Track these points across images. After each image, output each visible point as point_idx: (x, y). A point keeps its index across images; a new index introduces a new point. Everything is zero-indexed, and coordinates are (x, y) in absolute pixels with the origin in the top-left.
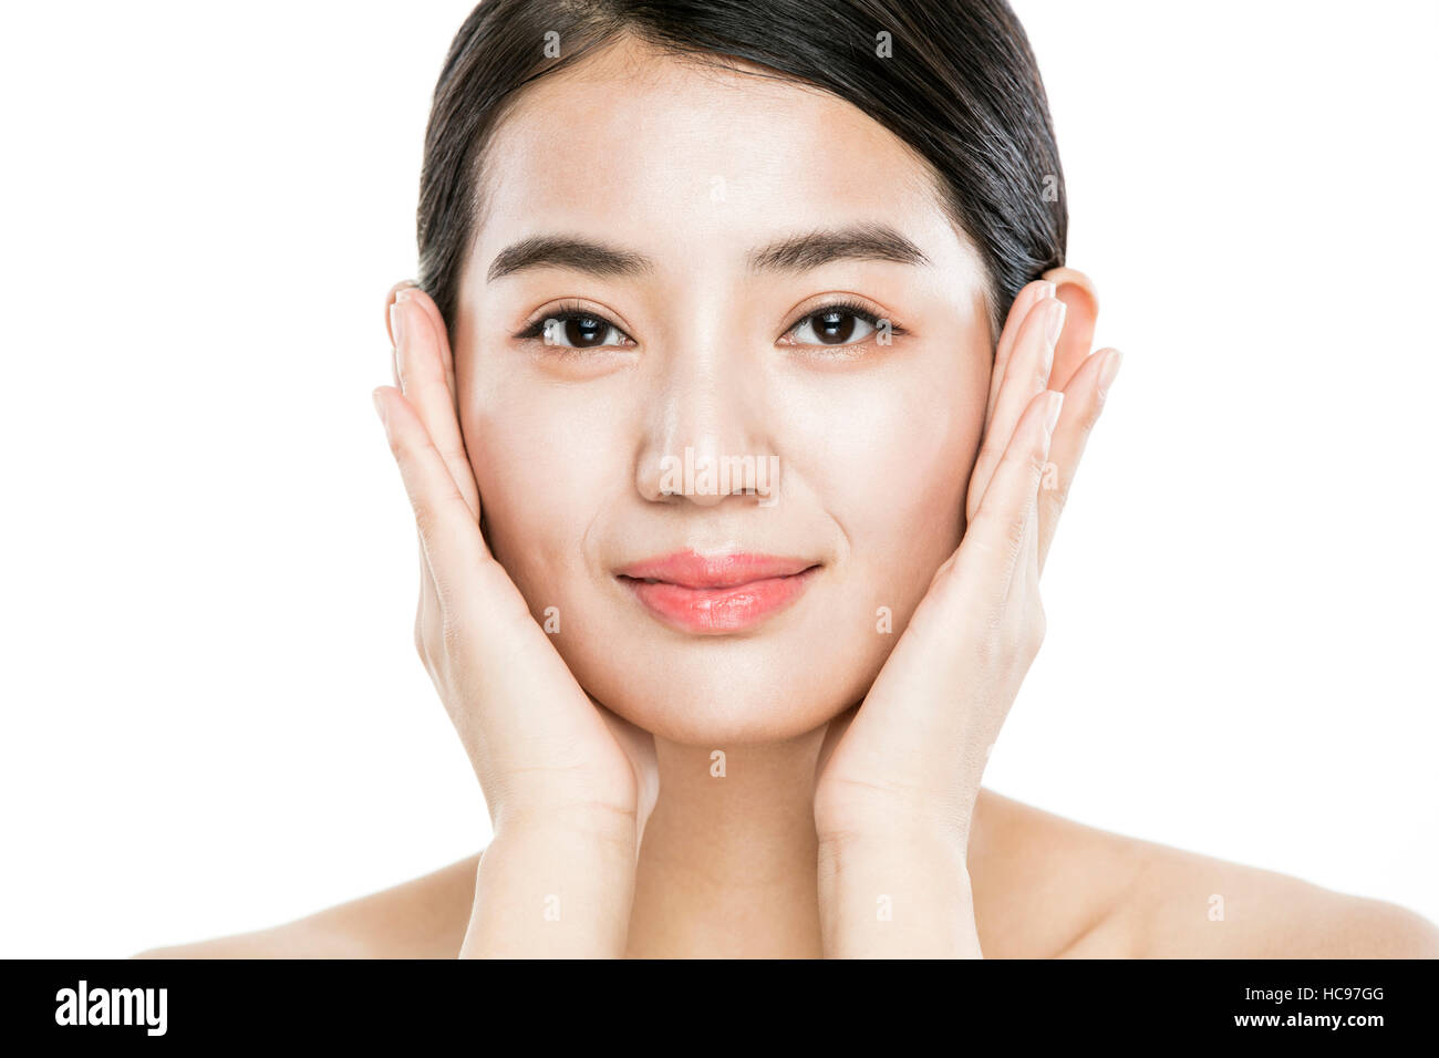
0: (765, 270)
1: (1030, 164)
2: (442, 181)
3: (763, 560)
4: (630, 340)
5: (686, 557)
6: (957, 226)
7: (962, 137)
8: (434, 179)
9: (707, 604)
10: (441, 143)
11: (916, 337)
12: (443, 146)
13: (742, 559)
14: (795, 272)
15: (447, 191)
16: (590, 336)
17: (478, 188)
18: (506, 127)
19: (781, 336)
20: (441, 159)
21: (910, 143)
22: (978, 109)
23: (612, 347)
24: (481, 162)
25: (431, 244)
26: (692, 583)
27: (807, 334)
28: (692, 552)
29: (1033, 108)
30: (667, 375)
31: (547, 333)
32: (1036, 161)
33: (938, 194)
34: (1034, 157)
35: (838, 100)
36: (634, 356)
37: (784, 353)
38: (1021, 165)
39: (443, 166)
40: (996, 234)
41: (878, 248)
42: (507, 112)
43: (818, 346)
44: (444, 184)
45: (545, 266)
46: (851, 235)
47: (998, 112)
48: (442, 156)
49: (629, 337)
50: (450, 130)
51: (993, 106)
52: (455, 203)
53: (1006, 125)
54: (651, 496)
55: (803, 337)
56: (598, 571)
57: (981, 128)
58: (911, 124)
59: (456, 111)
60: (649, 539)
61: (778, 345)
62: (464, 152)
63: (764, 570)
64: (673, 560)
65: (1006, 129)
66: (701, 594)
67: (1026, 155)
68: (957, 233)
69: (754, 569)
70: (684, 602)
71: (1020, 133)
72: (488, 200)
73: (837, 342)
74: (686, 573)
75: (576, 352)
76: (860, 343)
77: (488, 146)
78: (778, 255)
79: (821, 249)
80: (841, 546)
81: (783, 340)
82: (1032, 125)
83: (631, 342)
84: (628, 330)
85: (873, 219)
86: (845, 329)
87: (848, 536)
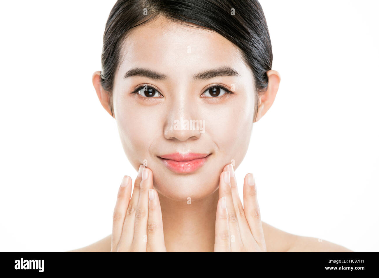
0: (198, 80)
1: (264, 45)
2: (110, 49)
3: (197, 155)
4: (162, 95)
5: (177, 154)
6: (246, 64)
7: (248, 41)
8: (107, 48)
9: (183, 165)
10: (110, 39)
11: (236, 94)
12: (110, 40)
13: (192, 155)
14: (205, 80)
15: (111, 52)
16: (151, 94)
17: (121, 53)
18: (128, 38)
19: (201, 95)
20: (109, 44)
21: (235, 44)
22: (252, 33)
23: (157, 97)
24: (121, 46)
25: (106, 65)
26: (178, 161)
27: (208, 94)
28: (179, 153)
29: (265, 29)
30: (172, 106)
31: (139, 93)
32: (266, 44)
33: (242, 56)
34: (265, 43)
35: (216, 33)
36: (163, 100)
37: (202, 99)
38: (262, 45)
39: (110, 45)
40: (256, 65)
41: (227, 73)
42: (128, 34)
43: (211, 97)
44: (110, 50)
45: (139, 76)
46: (220, 70)
47: (257, 32)
48: (110, 42)
49: (161, 95)
50: (112, 36)
51: (255, 31)
52: (114, 56)
53: (259, 35)
54: (168, 138)
55: (207, 95)
56: (153, 155)
57: (253, 38)
58: (235, 39)
59: (114, 31)
60: (167, 149)
61: (201, 97)
62: (116, 42)
63: (198, 157)
64: (174, 155)
65: (259, 36)
66: (181, 163)
67: (264, 43)
68: (246, 66)
69: (195, 157)
70: (176, 165)
71: (262, 37)
72: (123, 56)
73: (216, 96)
74: (177, 158)
75: (147, 99)
76: (222, 96)
77: (123, 42)
78: (201, 76)
79: (212, 74)
80: (216, 149)
81: (202, 96)
82: (265, 34)
83: (162, 96)
84: (161, 93)
85: (226, 65)
86: (218, 93)
87: (218, 147)
